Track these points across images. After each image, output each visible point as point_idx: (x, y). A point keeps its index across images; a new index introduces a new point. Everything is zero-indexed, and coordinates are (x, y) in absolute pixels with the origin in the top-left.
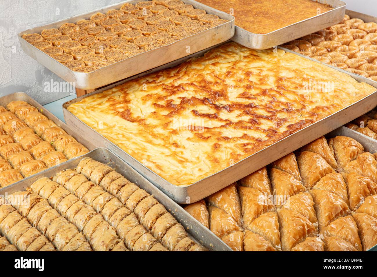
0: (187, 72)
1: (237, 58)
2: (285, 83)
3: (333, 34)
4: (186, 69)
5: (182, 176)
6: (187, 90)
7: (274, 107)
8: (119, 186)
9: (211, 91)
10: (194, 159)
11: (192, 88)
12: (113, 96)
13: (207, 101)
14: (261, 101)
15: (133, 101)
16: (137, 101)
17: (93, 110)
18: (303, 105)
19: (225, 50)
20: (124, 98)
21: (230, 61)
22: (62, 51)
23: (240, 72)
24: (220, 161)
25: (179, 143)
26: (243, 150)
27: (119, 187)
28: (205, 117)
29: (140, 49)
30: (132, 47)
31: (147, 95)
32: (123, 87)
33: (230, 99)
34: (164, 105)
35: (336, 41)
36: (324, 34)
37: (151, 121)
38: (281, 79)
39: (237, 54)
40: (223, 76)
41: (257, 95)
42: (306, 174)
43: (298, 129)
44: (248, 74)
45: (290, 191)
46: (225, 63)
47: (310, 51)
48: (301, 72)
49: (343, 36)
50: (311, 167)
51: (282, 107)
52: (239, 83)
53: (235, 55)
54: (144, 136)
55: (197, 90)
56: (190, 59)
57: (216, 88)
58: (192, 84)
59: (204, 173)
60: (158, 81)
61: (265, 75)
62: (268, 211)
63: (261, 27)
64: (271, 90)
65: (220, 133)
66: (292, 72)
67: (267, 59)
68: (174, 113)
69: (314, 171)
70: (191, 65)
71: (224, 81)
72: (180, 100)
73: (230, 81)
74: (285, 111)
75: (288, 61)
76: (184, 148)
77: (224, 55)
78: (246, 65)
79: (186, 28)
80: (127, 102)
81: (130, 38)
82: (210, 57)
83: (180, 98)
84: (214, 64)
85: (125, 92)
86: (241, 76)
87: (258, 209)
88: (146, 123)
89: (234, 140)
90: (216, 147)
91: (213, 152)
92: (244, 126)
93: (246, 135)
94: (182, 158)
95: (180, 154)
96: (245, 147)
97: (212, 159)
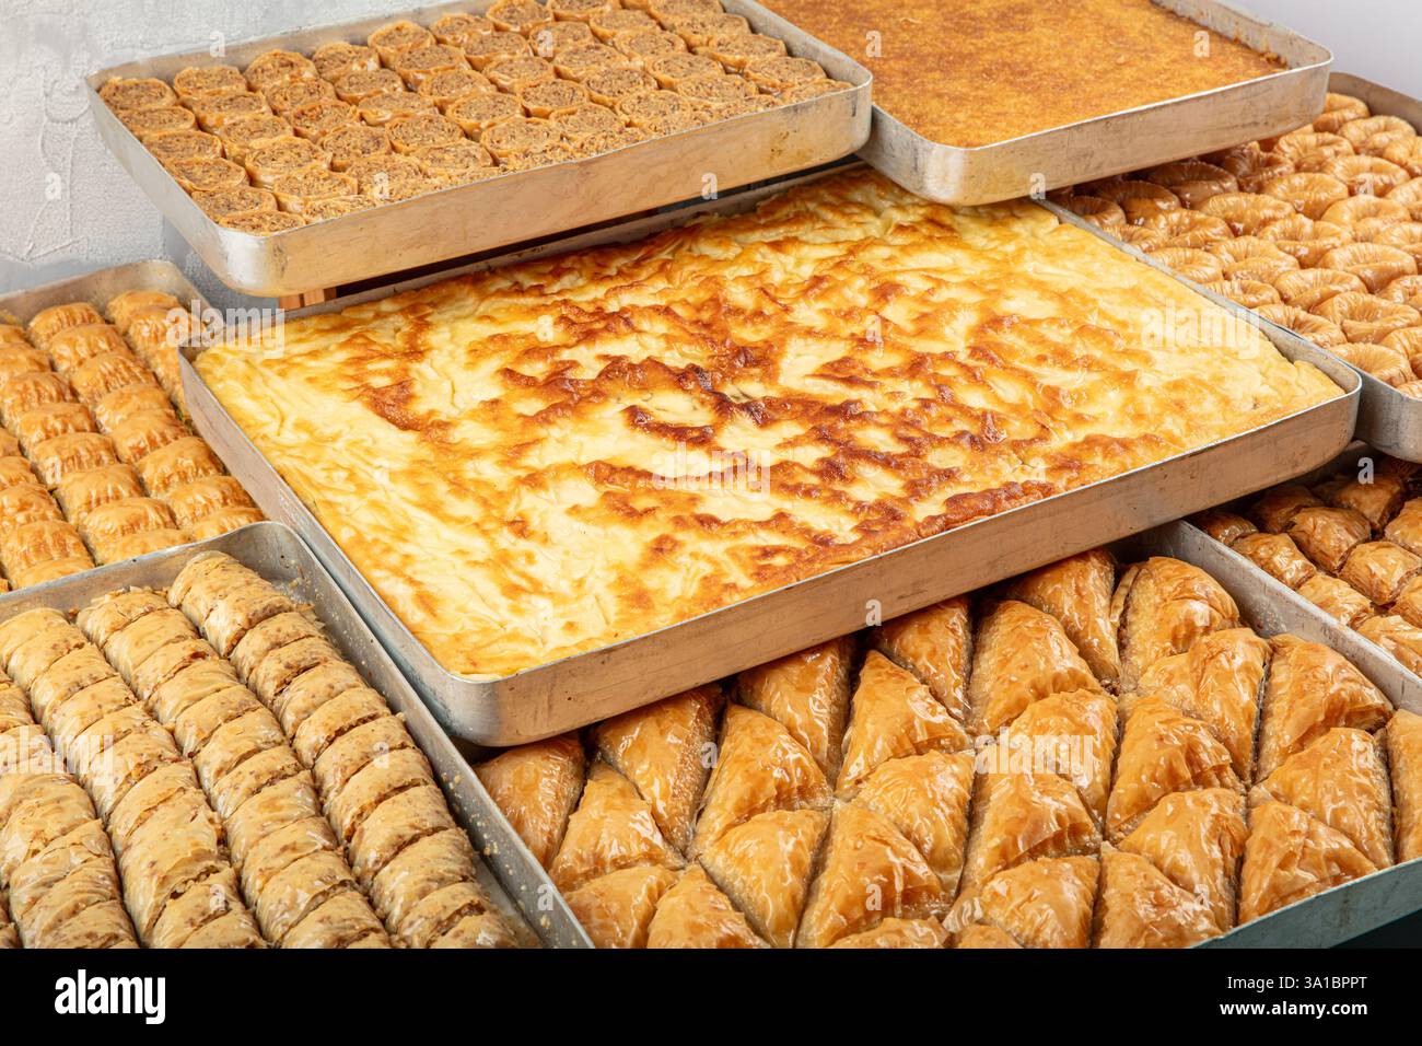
0: (669, 266)
1: (874, 226)
2: (1008, 338)
3: (1277, 171)
4: (673, 253)
5: (496, 641)
6: (640, 332)
7: (931, 424)
8: (288, 667)
9: (723, 342)
10: (564, 587)
11: (661, 326)
12: (373, 331)
13: (695, 380)
14: (894, 395)
15: (435, 352)
16: (451, 354)
17: (282, 374)
18: (1043, 427)
19: (840, 197)
20: (412, 338)
21: (842, 236)
22: (218, 149)
23: (860, 282)
24: (656, 603)
25: (534, 523)
26: (751, 571)
27: (289, 672)
28: (664, 435)
29: (496, 163)
30: (468, 155)
31: (492, 338)
32: (420, 300)
33: (782, 380)
34: (541, 378)
35: (1276, 197)
36: (1244, 167)
37: (473, 433)
38: (996, 322)
39: (878, 214)
40: (792, 292)
41: (891, 372)
42: (987, 686)
43: (981, 513)
44: (885, 291)
45: (899, 741)
46: (821, 244)
47: (1162, 225)
48: (1084, 300)
49: (1310, 181)
50: (1008, 661)
51: (961, 425)
52: (841, 321)
53: (869, 218)
54: (420, 485)
55: (676, 333)
56: (701, 219)
57: (749, 334)
58: (667, 311)
59: (579, 639)
60: (556, 288)
61: (946, 302)
62: (797, 805)
63: (979, 122)
64: (947, 357)
65: (693, 499)
66: (1051, 298)
67: (984, 241)
68: (559, 411)
69: (1014, 679)
70: (695, 240)
71: (787, 309)
72: (601, 366)
73: (808, 313)
74: (965, 441)
75: (1054, 255)
76: (545, 540)
77: (830, 216)
78: (890, 259)
79: (686, 100)
80: (415, 352)
81: (473, 121)
82: (777, 216)
83: (606, 357)
84: (776, 246)
85: (421, 318)
86: (860, 296)
87: (754, 795)
88: (451, 439)
89: (734, 530)
90: (661, 549)
91: (644, 568)
92: (791, 482)
93: (781, 517)
94: (523, 576)
95: (521, 560)
96: (764, 562)
97: (629, 591)
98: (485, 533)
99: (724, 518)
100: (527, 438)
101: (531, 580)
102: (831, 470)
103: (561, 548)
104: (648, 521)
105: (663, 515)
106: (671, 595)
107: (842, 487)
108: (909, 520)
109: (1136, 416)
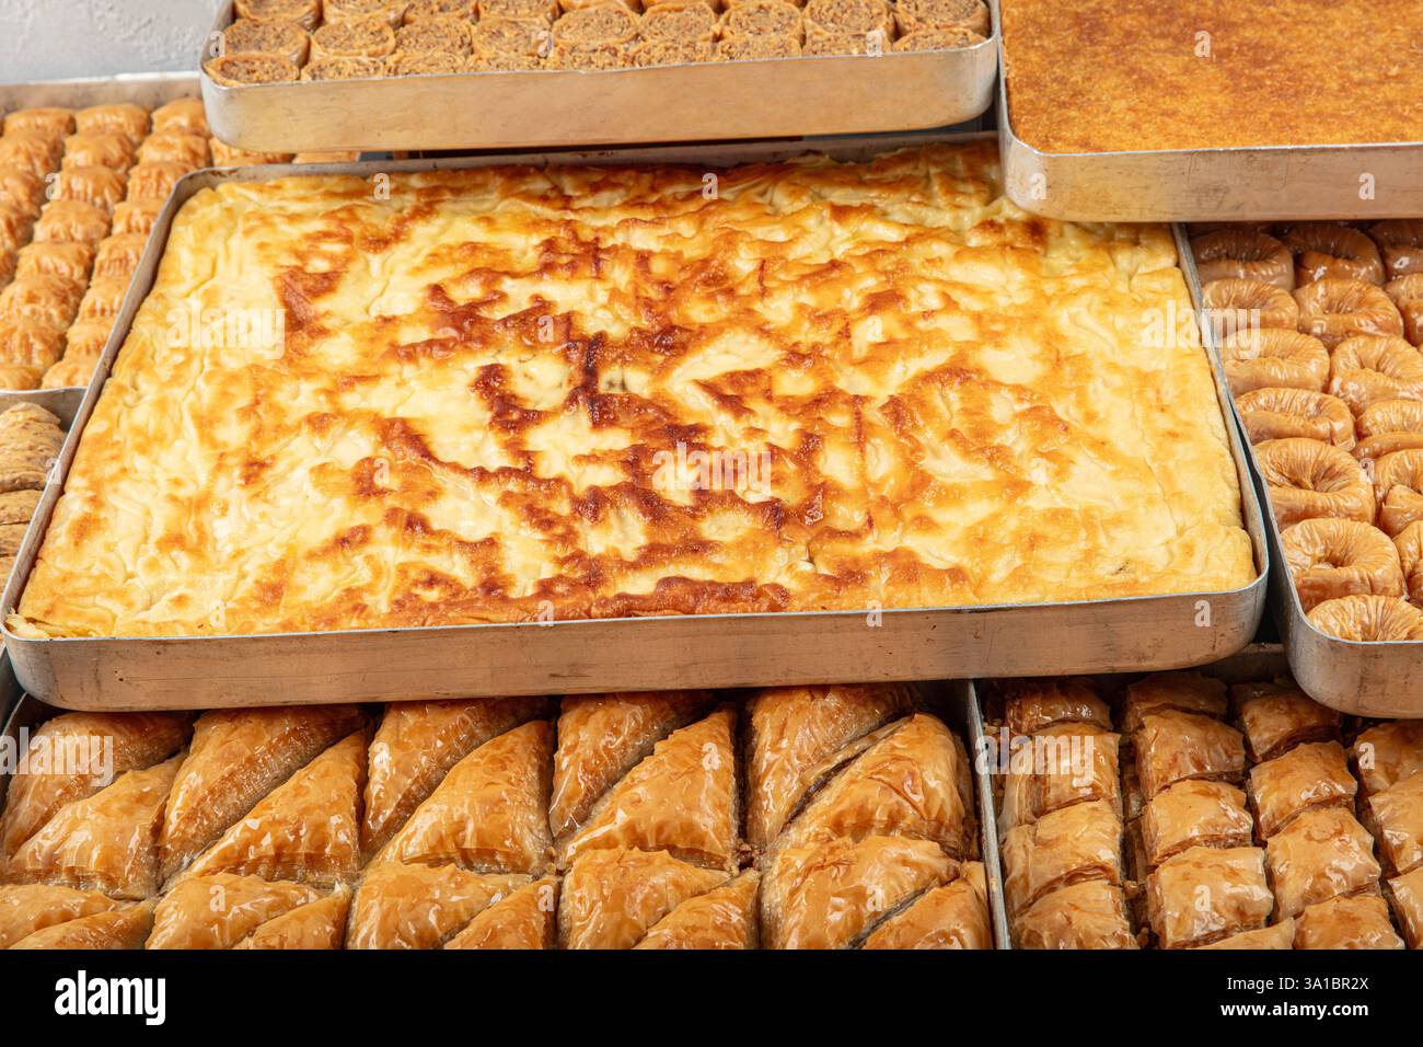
0: (717, 207)
2: (946, 396)
4: (739, 192)
5: (101, 593)
6: (600, 279)
10: (224, 552)
13: (588, 351)
14: (753, 433)
15: (405, 245)
16: (416, 252)
17: (249, 231)
18: (872, 521)
20: (399, 224)
31: (467, 245)
32: (450, 183)
33: (670, 378)
34: (459, 305)
38: (955, 373)
40: (793, 274)
41: (785, 402)
44: (883, 301)
51: (785, 491)
54: (225, 393)
55: (628, 290)
56: (806, 159)
57: (698, 312)
58: (646, 261)
59: (168, 617)
60: (585, 203)
61: (930, 333)
64: (856, 402)
65: (432, 494)
66: (1046, 361)
67: (1064, 265)
70: (776, 182)
71: (764, 294)
72: (523, 307)
73: (782, 304)
74: (766, 513)
75: (1116, 305)
76: (259, 494)
77: (938, 189)
78: (936, 260)
83: (538, 299)
84: (840, 211)
85: (431, 203)
86: (854, 298)
89: (434, 542)
90: (345, 542)
91: (312, 556)
92: (542, 504)
93: (491, 543)
94: (199, 528)
95: (215, 509)
96: (419, 591)
97: (274, 579)
98: (220, 467)
99: (435, 526)
100: (374, 371)
101: (203, 537)
102: (595, 503)
103: (264, 507)
104: (373, 503)
105: (390, 502)
106: (304, 597)
107: (584, 527)
108: (602, 591)
109: (979, 539)
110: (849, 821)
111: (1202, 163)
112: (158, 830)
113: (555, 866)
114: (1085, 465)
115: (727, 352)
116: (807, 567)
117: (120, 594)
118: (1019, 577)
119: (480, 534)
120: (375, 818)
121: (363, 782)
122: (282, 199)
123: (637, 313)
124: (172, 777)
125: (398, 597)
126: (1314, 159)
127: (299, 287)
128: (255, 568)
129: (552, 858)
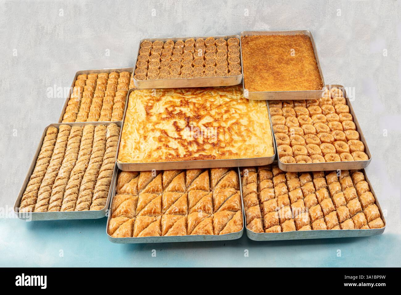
0: (204, 95)
1: (239, 97)
2: (235, 127)
4: (207, 92)
6: (188, 107)
7: (210, 140)
9: (197, 113)
10: (143, 150)
11: (192, 107)
13: (188, 119)
15: (161, 101)
17: (140, 98)
18: (226, 145)
21: (232, 97)
23: (226, 108)
24: (151, 157)
25: (147, 138)
28: (176, 128)
31: (170, 101)
33: (199, 123)
34: (170, 111)
35: (308, 110)
38: (237, 123)
40: (215, 107)
43: (202, 159)
44: (227, 111)
45: (172, 189)
46: (228, 98)
48: (253, 123)
49: (317, 108)
51: (215, 141)
52: (217, 115)
54: (140, 125)
57: (202, 113)
58: (195, 104)
61: (234, 117)
64: (224, 128)
65: (169, 141)
66: (249, 121)
68: (167, 118)
70: (212, 91)
71: (211, 110)
72: (178, 112)
73: (214, 112)
74: (212, 144)
75: (258, 112)
78: (234, 105)
80: (158, 100)
83: (180, 110)
84: (221, 96)
86: (223, 111)
88: (150, 118)
89: (170, 149)
90: (159, 148)
91: (154, 151)
92: (183, 143)
93: (177, 149)
94: (139, 146)
95: (141, 144)
96: (168, 156)
97: (149, 154)
98: (140, 137)
99: (170, 146)
100: (159, 122)
101: (140, 148)
102: (190, 143)
103: (147, 143)
104: (161, 143)
105: (164, 143)
106: (154, 157)
107: (189, 146)
108: (192, 156)
109: (239, 149)
110: (224, 186)
111: (269, 93)
112: (137, 187)
113: (187, 191)
114: (253, 137)
115: (206, 119)
116: (218, 152)
117: (130, 156)
118: (245, 154)
119: (175, 148)
120: (164, 185)
121: (162, 180)
122: (144, 93)
123: (194, 113)
124: (138, 180)
125: (166, 157)
126: (284, 93)
127: (148, 108)
128: (147, 152)
129: (187, 190)
